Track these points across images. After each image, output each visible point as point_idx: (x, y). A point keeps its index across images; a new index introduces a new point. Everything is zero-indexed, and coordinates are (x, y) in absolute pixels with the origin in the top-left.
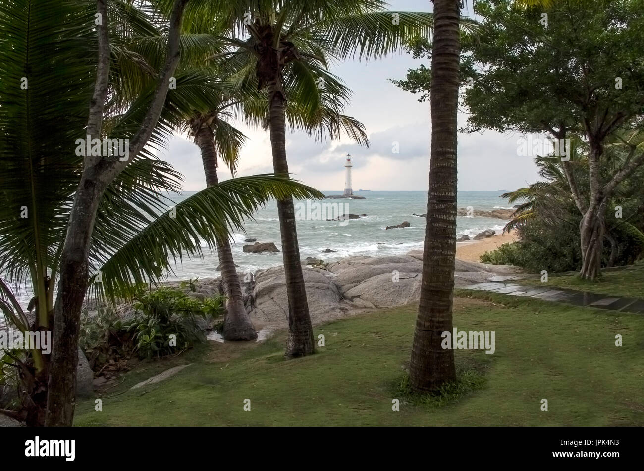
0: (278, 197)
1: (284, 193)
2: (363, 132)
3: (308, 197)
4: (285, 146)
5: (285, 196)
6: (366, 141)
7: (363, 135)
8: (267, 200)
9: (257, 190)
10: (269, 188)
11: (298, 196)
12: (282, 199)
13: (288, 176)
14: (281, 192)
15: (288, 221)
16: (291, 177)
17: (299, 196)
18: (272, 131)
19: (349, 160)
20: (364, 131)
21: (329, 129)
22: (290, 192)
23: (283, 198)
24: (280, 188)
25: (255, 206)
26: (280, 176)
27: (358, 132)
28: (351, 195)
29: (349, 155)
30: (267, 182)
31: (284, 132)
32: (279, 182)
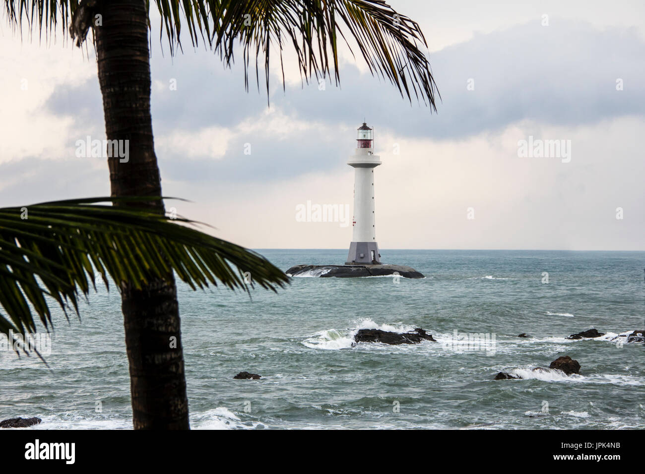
0: (124, 277)
1: (147, 266)
2: (415, 49)
3: (228, 279)
4: (149, 99)
5: (150, 275)
6: (425, 83)
7: (416, 61)
8: (86, 290)
9: (49, 250)
10: (93, 251)
11: (193, 277)
12: (139, 287)
13: (161, 208)
14: (135, 262)
15: (158, 359)
16: (173, 210)
17: (199, 278)
18: (106, 48)
19: (366, 143)
20: (421, 47)
21: (295, 42)
22: (167, 261)
23: (141, 283)
24: (133, 250)
25: (43, 309)
26: (131, 205)
27: (397, 50)
28: (375, 262)
29: (365, 127)
30: (88, 226)
31: (145, 53)
32: (128, 227)
